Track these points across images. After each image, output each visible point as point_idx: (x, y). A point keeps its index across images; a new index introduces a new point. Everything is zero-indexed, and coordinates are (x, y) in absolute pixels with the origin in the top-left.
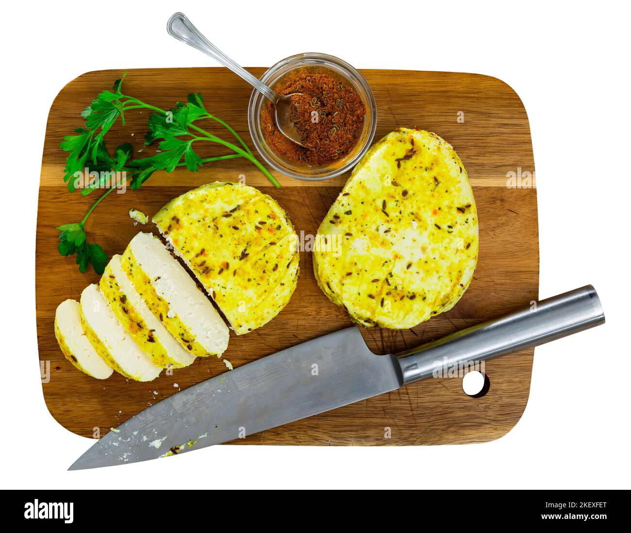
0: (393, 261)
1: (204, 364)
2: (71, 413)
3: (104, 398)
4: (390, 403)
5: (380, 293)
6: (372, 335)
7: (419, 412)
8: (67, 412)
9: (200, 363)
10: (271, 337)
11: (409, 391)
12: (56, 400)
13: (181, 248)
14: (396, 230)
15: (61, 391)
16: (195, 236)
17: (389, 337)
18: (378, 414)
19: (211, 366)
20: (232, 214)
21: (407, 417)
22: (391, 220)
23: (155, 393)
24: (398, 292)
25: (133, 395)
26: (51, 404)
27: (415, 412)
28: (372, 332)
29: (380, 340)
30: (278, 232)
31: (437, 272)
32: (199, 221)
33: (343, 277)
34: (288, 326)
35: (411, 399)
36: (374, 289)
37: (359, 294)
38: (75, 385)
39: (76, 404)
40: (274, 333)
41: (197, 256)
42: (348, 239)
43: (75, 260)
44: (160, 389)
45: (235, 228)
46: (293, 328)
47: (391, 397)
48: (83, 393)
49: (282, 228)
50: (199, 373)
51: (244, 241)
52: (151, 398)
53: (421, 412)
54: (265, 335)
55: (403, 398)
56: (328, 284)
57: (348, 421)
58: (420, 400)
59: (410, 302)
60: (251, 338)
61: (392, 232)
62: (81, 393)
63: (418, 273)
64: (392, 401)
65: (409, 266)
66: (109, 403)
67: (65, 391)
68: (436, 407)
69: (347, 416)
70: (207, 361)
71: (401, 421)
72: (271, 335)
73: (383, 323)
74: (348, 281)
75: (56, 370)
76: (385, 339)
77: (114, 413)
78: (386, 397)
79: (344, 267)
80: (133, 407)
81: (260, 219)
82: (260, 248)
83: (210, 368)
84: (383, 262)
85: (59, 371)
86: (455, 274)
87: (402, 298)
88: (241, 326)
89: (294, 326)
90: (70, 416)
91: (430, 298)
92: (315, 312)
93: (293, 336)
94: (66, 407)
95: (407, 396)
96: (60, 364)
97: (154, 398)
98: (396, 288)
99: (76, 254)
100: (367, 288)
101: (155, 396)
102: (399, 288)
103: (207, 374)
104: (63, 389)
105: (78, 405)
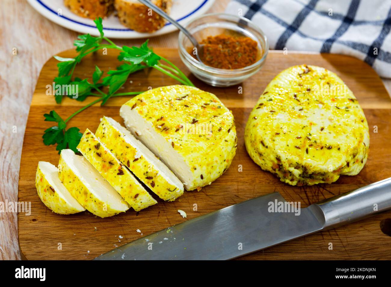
0: (309, 127)
1: (163, 216)
2: (43, 253)
3: (74, 242)
4: (324, 242)
5: (304, 146)
6: (299, 195)
7: (350, 248)
8: (39, 254)
9: (159, 215)
10: (217, 197)
11: (338, 233)
12: (30, 244)
13: (145, 115)
14: (307, 109)
15: (36, 237)
16: (156, 109)
17: (313, 196)
18: (316, 250)
19: (169, 217)
20: (183, 99)
21: (341, 252)
22: (303, 104)
23: (120, 237)
24: (318, 144)
25: (100, 239)
26: (26, 247)
27: (347, 249)
28: (298, 193)
29: (306, 198)
30: (219, 110)
31: (344, 133)
32: (158, 101)
33: (273, 136)
34: (229, 190)
35: (341, 238)
36: (298, 143)
37: (288, 146)
38: (49, 232)
39: (49, 247)
40: (219, 194)
41: (158, 120)
42: (272, 114)
43: (55, 148)
44: (125, 235)
45: (186, 106)
46: (235, 191)
47: (324, 238)
48: (55, 238)
49: (221, 108)
50: (159, 223)
51: (193, 113)
52: (117, 241)
53: (352, 248)
54: (213, 195)
55: (334, 238)
56: (262, 143)
57: (291, 256)
58: (349, 240)
59: (328, 151)
60: (201, 198)
61: (305, 110)
62: (54, 238)
63: (330, 133)
64: (325, 241)
65: (322, 129)
66: (78, 245)
67: (38, 237)
68: (363, 244)
69: (290, 252)
70: (165, 213)
71: (336, 255)
72: (217, 196)
73: (310, 165)
74: (277, 138)
75: (32, 221)
76: (310, 198)
77: (84, 253)
78: (321, 238)
79: (273, 130)
80: (100, 248)
81: (204, 102)
82: (206, 118)
83: (168, 219)
84: (302, 127)
85: (35, 222)
86: (358, 135)
87: (322, 148)
88: (195, 169)
89: (235, 190)
90: (42, 256)
91: (343, 149)
92: (251, 181)
93: (234, 196)
94: (39, 249)
95: (337, 236)
96: (36, 217)
97: (120, 241)
98: (315, 142)
99: (56, 144)
100: (293, 142)
101: (120, 239)
102: (318, 141)
103: (166, 223)
104: (37, 235)
105: (49, 248)
